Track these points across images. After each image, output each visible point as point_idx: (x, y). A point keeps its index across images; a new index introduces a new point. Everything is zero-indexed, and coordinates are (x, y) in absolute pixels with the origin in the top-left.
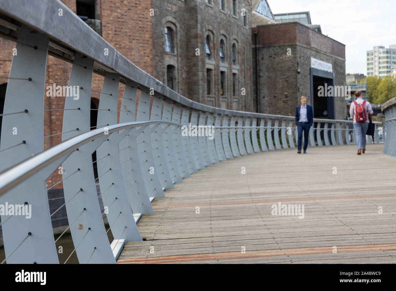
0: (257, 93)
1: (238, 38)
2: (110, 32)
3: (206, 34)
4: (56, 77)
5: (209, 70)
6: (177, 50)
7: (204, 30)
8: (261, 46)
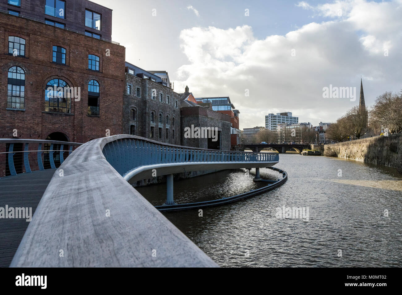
0: (182, 137)
1: (170, 113)
2: (103, 112)
3: (151, 112)
4: (77, 130)
5: (152, 128)
6: (136, 119)
7: (150, 110)
8: (184, 116)
